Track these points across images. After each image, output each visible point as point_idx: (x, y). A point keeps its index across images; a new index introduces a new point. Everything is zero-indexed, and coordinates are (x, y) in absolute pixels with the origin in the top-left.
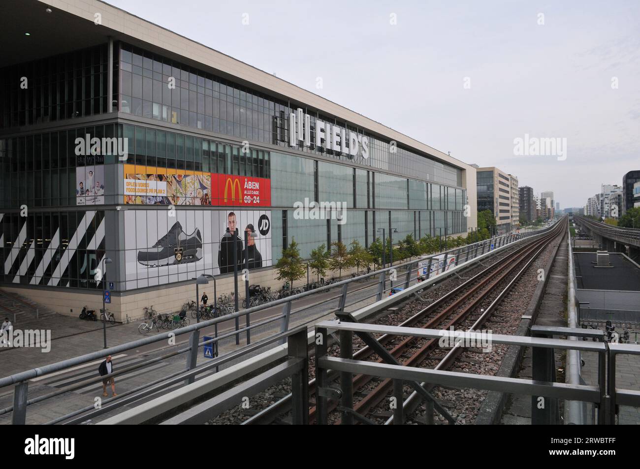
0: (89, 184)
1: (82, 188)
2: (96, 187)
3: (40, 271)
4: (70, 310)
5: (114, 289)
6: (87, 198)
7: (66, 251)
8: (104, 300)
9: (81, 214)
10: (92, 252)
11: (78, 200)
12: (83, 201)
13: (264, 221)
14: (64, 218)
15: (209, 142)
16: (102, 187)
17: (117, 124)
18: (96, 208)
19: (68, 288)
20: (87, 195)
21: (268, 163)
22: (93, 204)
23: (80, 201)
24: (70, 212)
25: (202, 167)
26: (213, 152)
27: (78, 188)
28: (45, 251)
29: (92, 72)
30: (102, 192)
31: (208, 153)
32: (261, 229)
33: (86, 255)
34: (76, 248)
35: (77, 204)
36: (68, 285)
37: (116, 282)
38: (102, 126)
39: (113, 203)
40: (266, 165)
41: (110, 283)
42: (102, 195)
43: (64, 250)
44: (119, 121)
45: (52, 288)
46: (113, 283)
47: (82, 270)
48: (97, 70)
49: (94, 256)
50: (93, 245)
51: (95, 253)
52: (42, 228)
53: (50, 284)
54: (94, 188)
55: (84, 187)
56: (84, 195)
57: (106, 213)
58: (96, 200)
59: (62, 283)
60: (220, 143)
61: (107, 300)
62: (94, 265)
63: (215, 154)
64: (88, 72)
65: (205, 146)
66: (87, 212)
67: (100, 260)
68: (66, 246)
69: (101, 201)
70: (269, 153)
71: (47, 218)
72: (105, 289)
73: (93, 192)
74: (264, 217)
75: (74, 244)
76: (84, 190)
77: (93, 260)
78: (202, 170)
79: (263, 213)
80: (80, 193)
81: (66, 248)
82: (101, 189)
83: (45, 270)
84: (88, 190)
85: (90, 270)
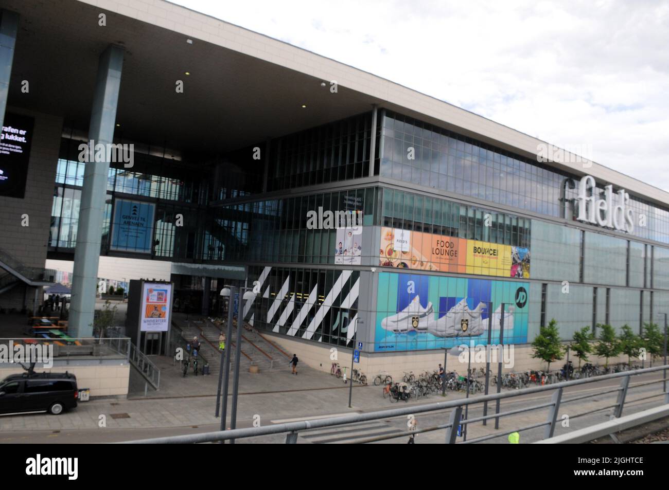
0: (347, 244)
1: (341, 248)
2: (354, 248)
3: (297, 324)
4: (320, 365)
5: (363, 350)
6: (345, 258)
7: (322, 307)
8: (353, 359)
9: (338, 273)
10: (345, 310)
11: (337, 259)
12: (341, 260)
13: (521, 294)
14: (323, 275)
15: (467, 207)
16: (359, 248)
17: (377, 188)
18: (351, 268)
19: (320, 343)
20: (344, 255)
21: (528, 232)
22: (350, 264)
23: (339, 260)
24: (328, 270)
25: (458, 233)
26: (470, 218)
27: (338, 248)
28: (303, 304)
29: (357, 139)
30: (359, 252)
31: (464, 219)
32: (518, 301)
33: (339, 313)
34: (331, 305)
35: (336, 263)
36: (320, 340)
37: (365, 342)
38: (363, 189)
39: (369, 264)
40: (526, 234)
41: (359, 343)
42: (359, 256)
43: (320, 306)
44: (380, 184)
45: (306, 341)
46: (362, 344)
47: (335, 327)
48: (361, 136)
49: (346, 315)
50: (347, 304)
51: (348, 312)
52: (302, 283)
53: (304, 337)
54: (352, 248)
55: (343, 247)
56: (342, 255)
57: (361, 273)
58: (353, 260)
59: (315, 337)
60: (478, 209)
61: (356, 360)
62: (346, 323)
63: (472, 220)
64: (353, 138)
65: (462, 212)
66: (344, 271)
67: (352, 319)
68: (322, 302)
69: (358, 261)
70: (530, 220)
71: (307, 274)
72: (355, 348)
73: (351, 252)
74: (521, 290)
75: (329, 301)
76: (343, 250)
77: (345, 318)
78: (457, 236)
79: (520, 285)
80: (338, 252)
81: (321, 304)
82: (358, 250)
83: (301, 323)
84: (346, 250)
85: (342, 328)
